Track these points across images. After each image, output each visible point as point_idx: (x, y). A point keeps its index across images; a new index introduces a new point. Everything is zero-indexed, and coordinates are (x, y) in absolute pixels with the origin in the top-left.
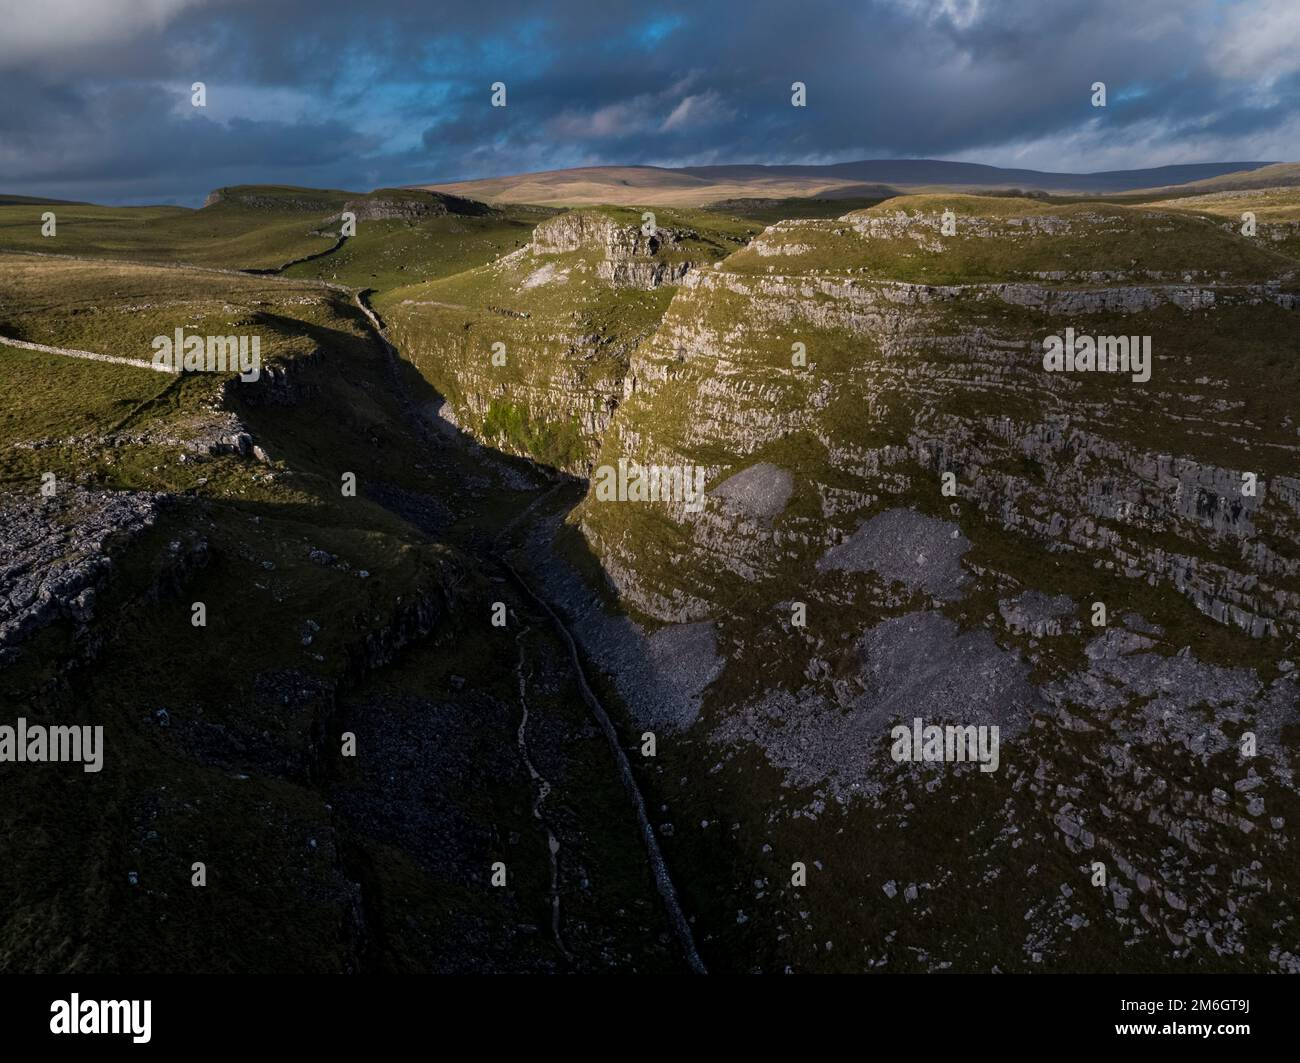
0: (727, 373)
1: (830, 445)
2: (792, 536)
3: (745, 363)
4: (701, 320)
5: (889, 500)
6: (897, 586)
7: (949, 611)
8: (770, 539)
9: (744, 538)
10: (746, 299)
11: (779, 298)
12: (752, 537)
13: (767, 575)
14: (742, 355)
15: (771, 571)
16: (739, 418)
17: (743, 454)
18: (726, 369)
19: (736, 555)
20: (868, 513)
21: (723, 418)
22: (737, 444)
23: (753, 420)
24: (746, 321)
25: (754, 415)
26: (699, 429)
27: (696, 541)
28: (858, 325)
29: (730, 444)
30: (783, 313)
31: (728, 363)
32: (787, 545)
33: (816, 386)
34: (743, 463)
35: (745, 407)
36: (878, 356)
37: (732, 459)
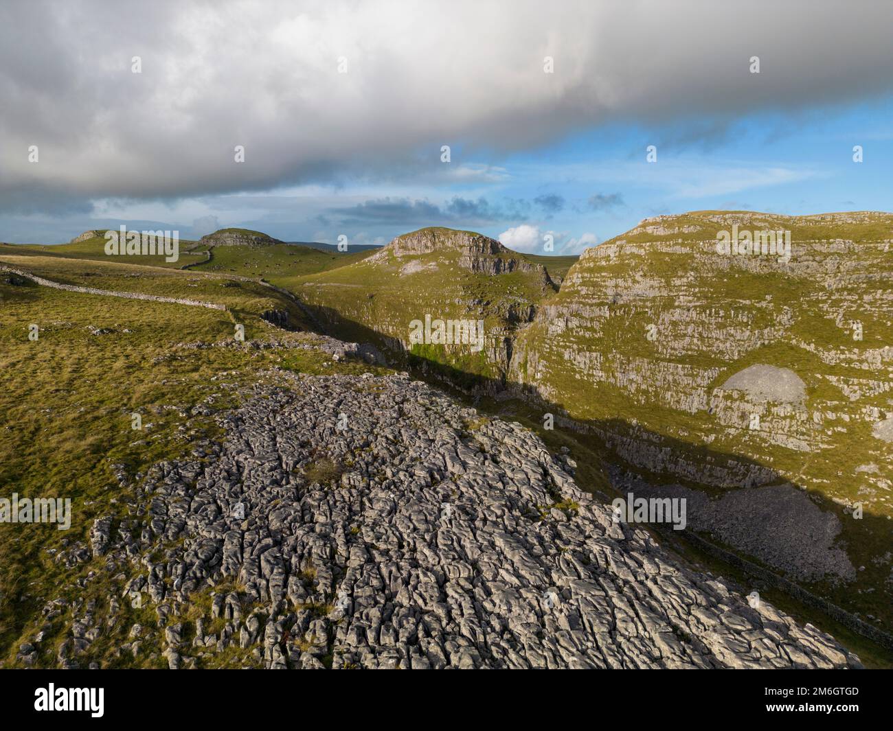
0: (691, 305)
1: (816, 349)
2: (831, 416)
3: (706, 298)
4: (641, 273)
9: (785, 418)
10: (689, 256)
12: (792, 417)
13: (826, 446)
14: (700, 292)
15: (828, 443)
16: (716, 334)
17: (729, 359)
18: (690, 302)
19: (780, 431)
21: (700, 334)
22: (721, 352)
23: (732, 335)
24: (695, 269)
25: (732, 332)
26: (676, 345)
27: (722, 423)
28: (792, 270)
29: (715, 353)
31: (691, 298)
32: (829, 423)
33: (779, 311)
34: (735, 367)
35: (721, 326)
36: (823, 289)
37: (725, 364)
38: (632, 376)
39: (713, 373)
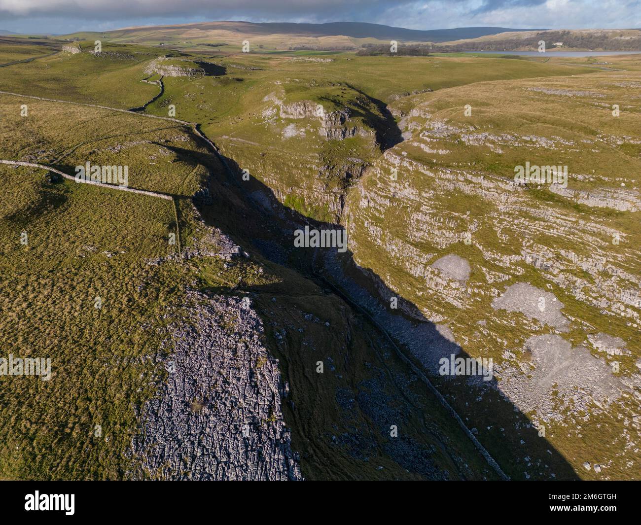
0: (428, 212)
1: (483, 249)
2: (476, 291)
3: (436, 208)
4: (408, 183)
5: (517, 279)
6: (535, 321)
7: (564, 336)
8: (466, 291)
9: (454, 289)
10: (433, 179)
11: (449, 180)
12: (458, 289)
13: (468, 307)
14: (434, 204)
15: (470, 305)
16: (437, 232)
17: (441, 248)
18: (428, 210)
19: (451, 296)
20: (509, 283)
21: (429, 231)
22: (437, 243)
23: (444, 234)
24: (434, 189)
25: (445, 232)
26: (416, 234)
27: (428, 286)
28: (486, 195)
29: (434, 244)
30: (451, 187)
31: (428, 208)
32: (475, 295)
33: (471, 222)
34: (442, 253)
35: (440, 228)
36: (497, 211)
37: (437, 250)
38: (394, 247)
39: (430, 256)
